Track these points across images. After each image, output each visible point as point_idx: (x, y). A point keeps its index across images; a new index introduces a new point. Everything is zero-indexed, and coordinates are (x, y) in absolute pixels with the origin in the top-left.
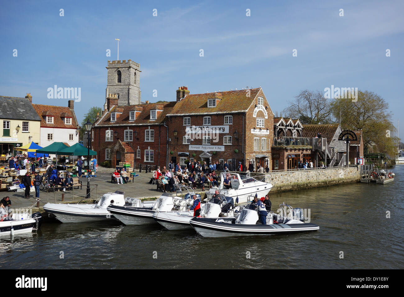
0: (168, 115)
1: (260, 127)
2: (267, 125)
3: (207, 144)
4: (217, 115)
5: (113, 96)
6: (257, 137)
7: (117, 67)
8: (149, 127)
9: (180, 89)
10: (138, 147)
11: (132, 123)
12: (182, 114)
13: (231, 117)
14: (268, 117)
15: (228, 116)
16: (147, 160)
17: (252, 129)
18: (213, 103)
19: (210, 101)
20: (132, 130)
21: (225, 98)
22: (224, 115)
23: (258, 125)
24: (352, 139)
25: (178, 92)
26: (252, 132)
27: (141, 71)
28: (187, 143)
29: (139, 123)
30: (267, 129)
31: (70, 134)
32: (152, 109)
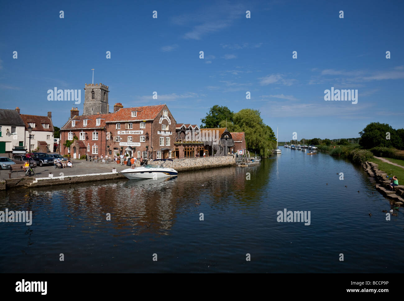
0: (107, 122)
1: (165, 130)
2: (171, 129)
3: (130, 141)
4: (136, 122)
5: (75, 109)
6: (162, 136)
8: (95, 130)
9: (117, 104)
10: (88, 144)
11: (85, 127)
12: (116, 122)
13: (145, 123)
14: (171, 123)
15: (143, 123)
16: (94, 152)
17: (158, 132)
18: (135, 114)
19: (133, 112)
20: (85, 132)
21: (143, 111)
22: (140, 122)
23: (163, 129)
24: (229, 138)
25: (116, 106)
26: (159, 134)
28: (118, 141)
29: (89, 128)
30: (171, 132)
31: (47, 136)
32: (97, 118)
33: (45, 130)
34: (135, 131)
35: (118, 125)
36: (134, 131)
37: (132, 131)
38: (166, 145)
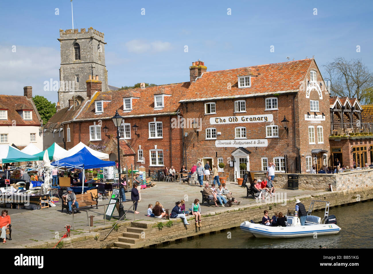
0: (181, 101)
1: (315, 111)
2: (323, 108)
3: (241, 138)
4: (255, 98)
5: (94, 78)
6: (312, 125)
7: (74, 38)
8: (155, 119)
9: (194, 64)
10: (140, 146)
11: (128, 114)
12: (203, 99)
13: (276, 100)
14: (323, 97)
15: (271, 99)
16: (153, 163)
18: (246, 82)
19: (241, 79)
20: (129, 124)
21: (262, 75)
22: (264, 97)
23: (312, 109)
25: (192, 69)
26: (306, 119)
27: (106, 43)
28: (211, 138)
29: (139, 114)
30: (323, 114)
31: (31, 134)
32: (156, 93)
33: (27, 123)
34: (252, 116)
35: (209, 105)
36: (249, 117)
37: (246, 117)
38: (319, 143)
